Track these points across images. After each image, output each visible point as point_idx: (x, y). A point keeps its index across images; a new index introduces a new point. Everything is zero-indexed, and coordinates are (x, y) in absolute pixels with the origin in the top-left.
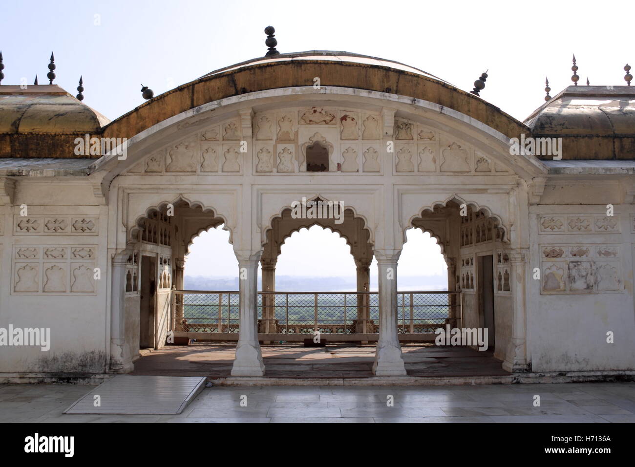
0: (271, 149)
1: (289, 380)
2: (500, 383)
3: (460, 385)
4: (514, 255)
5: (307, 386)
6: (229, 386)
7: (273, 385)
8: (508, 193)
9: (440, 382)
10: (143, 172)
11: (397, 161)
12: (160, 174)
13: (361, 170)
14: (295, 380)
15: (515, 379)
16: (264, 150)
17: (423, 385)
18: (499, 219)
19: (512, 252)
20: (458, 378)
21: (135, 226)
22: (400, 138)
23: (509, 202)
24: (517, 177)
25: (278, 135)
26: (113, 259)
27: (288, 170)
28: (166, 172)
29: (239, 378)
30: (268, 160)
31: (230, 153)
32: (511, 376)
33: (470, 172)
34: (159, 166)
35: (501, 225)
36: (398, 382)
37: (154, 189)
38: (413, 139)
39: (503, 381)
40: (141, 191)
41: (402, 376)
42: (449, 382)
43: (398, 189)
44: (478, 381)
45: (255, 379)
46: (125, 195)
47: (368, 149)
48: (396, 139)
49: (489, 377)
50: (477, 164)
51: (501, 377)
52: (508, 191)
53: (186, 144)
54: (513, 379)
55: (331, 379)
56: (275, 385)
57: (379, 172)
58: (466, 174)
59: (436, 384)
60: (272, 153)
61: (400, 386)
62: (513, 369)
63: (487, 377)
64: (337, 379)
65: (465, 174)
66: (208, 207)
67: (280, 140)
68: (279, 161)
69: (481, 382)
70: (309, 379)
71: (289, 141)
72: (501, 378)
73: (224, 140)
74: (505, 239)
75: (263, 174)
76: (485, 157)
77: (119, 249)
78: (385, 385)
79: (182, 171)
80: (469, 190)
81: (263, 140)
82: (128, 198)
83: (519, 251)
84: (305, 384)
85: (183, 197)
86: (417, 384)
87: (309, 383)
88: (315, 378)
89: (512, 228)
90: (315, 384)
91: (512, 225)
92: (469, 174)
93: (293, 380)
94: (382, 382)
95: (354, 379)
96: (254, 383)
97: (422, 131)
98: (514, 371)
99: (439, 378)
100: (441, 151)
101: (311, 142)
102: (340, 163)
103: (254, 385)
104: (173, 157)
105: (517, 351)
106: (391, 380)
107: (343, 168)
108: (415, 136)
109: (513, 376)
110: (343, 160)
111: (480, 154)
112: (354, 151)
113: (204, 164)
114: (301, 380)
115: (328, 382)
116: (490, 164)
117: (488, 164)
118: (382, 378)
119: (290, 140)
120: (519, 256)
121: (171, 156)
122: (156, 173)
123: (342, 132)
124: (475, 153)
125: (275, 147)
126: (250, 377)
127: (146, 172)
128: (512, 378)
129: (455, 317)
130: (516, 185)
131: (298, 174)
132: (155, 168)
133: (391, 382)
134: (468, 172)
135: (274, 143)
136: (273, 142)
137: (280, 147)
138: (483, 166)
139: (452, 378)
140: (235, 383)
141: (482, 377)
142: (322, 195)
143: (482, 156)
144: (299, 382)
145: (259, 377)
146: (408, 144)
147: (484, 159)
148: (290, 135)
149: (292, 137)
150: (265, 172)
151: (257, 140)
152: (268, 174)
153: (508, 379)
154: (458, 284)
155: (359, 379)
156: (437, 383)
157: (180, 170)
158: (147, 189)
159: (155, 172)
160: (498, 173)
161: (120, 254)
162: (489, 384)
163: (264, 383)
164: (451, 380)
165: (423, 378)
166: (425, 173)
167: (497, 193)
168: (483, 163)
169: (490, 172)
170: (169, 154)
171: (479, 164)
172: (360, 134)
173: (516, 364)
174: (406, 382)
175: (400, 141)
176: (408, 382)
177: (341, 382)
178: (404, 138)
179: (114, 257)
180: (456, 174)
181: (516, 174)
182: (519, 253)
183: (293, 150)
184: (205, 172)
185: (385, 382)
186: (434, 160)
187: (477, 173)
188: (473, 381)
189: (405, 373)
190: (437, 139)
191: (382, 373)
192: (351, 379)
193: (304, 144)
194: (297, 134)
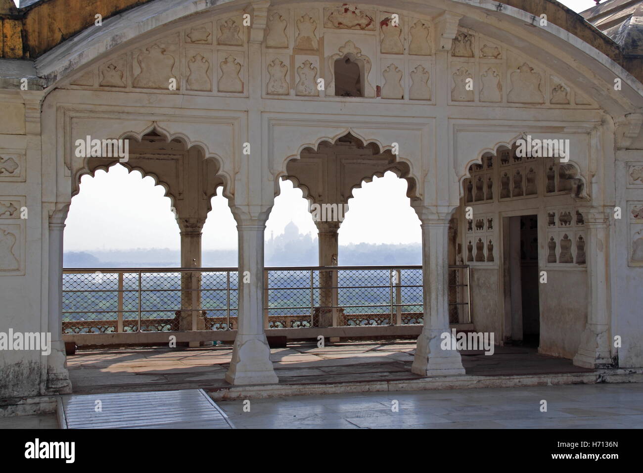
0: (287, 62)
1: (316, 386)
2: (582, 383)
3: (533, 386)
4: (593, 215)
5: (340, 393)
6: (234, 400)
7: (296, 395)
8: (589, 133)
9: (508, 382)
10: (96, 85)
11: (453, 85)
12: (123, 89)
13: (406, 97)
14: (324, 386)
15: (600, 376)
16: (277, 62)
17: (488, 387)
18: (576, 166)
19: (592, 211)
20: (531, 376)
21: (84, 168)
22: (456, 54)
23: (589, 145)
24: (601, 112)
25: (295, 41)
26: (50, 217)
27: (309, 93)
28: (134, 87)
29: (248, 388)
30: (283, 77)
31: (228, 64)
32: (595, 373)
33: (544, 103)
34: (122, 77)
35: (580, 175)
36: (457, 384)
37: (114, 112)
38: (473, 56)
39: (585, 379)
40: (92, 115)
41: (460, 375)
42: (519, 382)
43: (453, 124)
44: (556, 380)
45: (270, 387)
46: (68, 119)
47: (415, 68)
48: (452, 56)
49: (569, 375)
50: (553, 94)
51: (583, 374)
52: (589, 131)
53: (163, 46)
54: (598, 377)
55: (372, 383)
56: (298, 395)
57: (430, 100)
58: (539, 106)
59: (504, 386)
60: (289, 66)
61: (459, 389)
62: (596, 365)
63: (565, 375)
64: (379, 383)
65: (537, 107)
66: (195, 141)
67: (299, 50)
68: (297, 80)
69: (559, 382)
70: (344, 384)
71: (311, 51)
72: (583, 376)
73: (219, 44)
74: (584, 193)
75: (276, 97)
76: (563, 85)
77: (61, 203)
78: (440, 388)
79: (157, 86)
80: (541, 127)
81: (276, 48)
82: (71, 124)
83: (601, 209)
84: (339, 392)
85: (159, 127)
86: (481, 385)
87: (343, 389)
88: (351, 382)
89: (594, 180)
90: (351, 391)
91: (593, 176)
92: (543, 106)
93: (322, 386)
94: (437, 384)
95: (402, 382)
96: (269, 393)
97: (485, 46)
98: (597, 367)
99: (508, 377)
100: (509, 76)
101: (341, 54)
102: (379, 85)
103: (269, 396)
104: (143, 65)
105: (599, 341)
106: (448, 382)
107: (384, 92)
108: (477, 52)
109: (598, 373)
110: (383, 82)
111: (557, 80)
112: (397, 70)
113: (190, 78)
114: (332, 386)
115: (367, 387)
116: (568, 95)
117: (567, 94)
118: (437, 379)
119: (313, 50)
120: (602, 216)
121: (140, 62)
122: (117, 89)
123: (382, 42)
124: (550, 78)
125: (292, 59)
126: (264, 385)
127: (101, 86)
128: (596, 375)
129: (456, 302)
130: (600, 123)
131: (325, 99)
132: (116, 80)
133: (447, 384)
134: (541, 104)
135: (291, 54)
136: (290, 51)
137: (300, 59)
138: (560, 96)
139: (523, 377)
140: (242, 396)
141: (560, 375)
142: (355, 130)
143: (560, 82)
144: (330, 389)
145: (276, 384)
146: (468, 63)
147: (561, 87)
148: (313, 43)
149: (315, 45)
150: (279, 95)
151: (267, 47)
152: (283, 97)
153: (591, 377)
154: (459, 255)
155: (408, 381)
156: (505, 384)
157: (154, 86)
158: (103, 112)
159: (115, 87)
160: (579, 107)
161: (60, 211)
162: (568, 384)
163: (283, 392)
164: (521, 380)
165: (488, 378)
166: (488, 104)
167: (575, 133)
168: (559, 91)
169: (569, 104)
170: (136, 60)
171: (554, 94)
172: (406, 46)
173: (599, 358)
174: (466, 383)
175: (458, 59)
176: (469, 383)
177: (384, 386)
178: (462, 55)
179: (52, 216)
180: (526, 106)
181: (601, 108)
182: (602, 212)
183: (317, 65)
184: (191, 90)
185: (440, 384)
186: (500, 86)
187: (553, 106)
188: (549, 380)
189: (464, 371)
190: (504, 57)
191: (435, 373)
192: (397, 382)
193: (332, 56)
194: (321, 41)
